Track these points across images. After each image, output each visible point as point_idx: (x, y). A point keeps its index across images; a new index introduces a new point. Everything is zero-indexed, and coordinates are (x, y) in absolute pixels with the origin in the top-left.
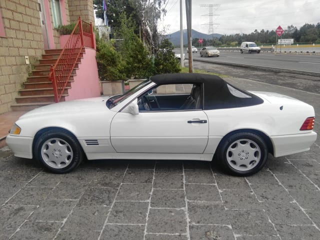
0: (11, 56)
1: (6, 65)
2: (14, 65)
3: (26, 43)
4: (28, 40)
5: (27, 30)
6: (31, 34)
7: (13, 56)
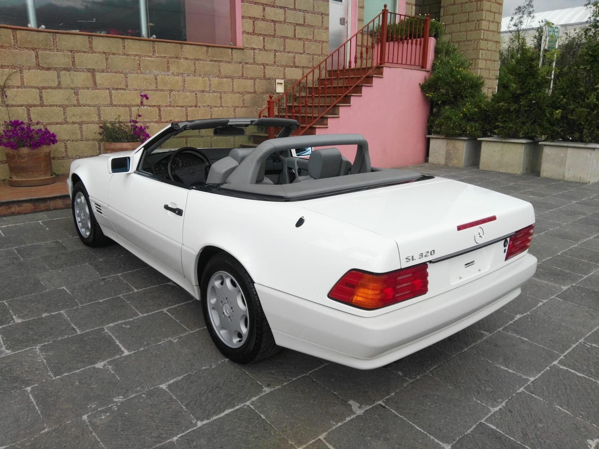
0: (247, 78)
1: (233, 92)
2: (249, 93)
3: (283, 58)
4: (289, 52)
5: (291, 34)
6: (301, 43)
7: (251, 79)
